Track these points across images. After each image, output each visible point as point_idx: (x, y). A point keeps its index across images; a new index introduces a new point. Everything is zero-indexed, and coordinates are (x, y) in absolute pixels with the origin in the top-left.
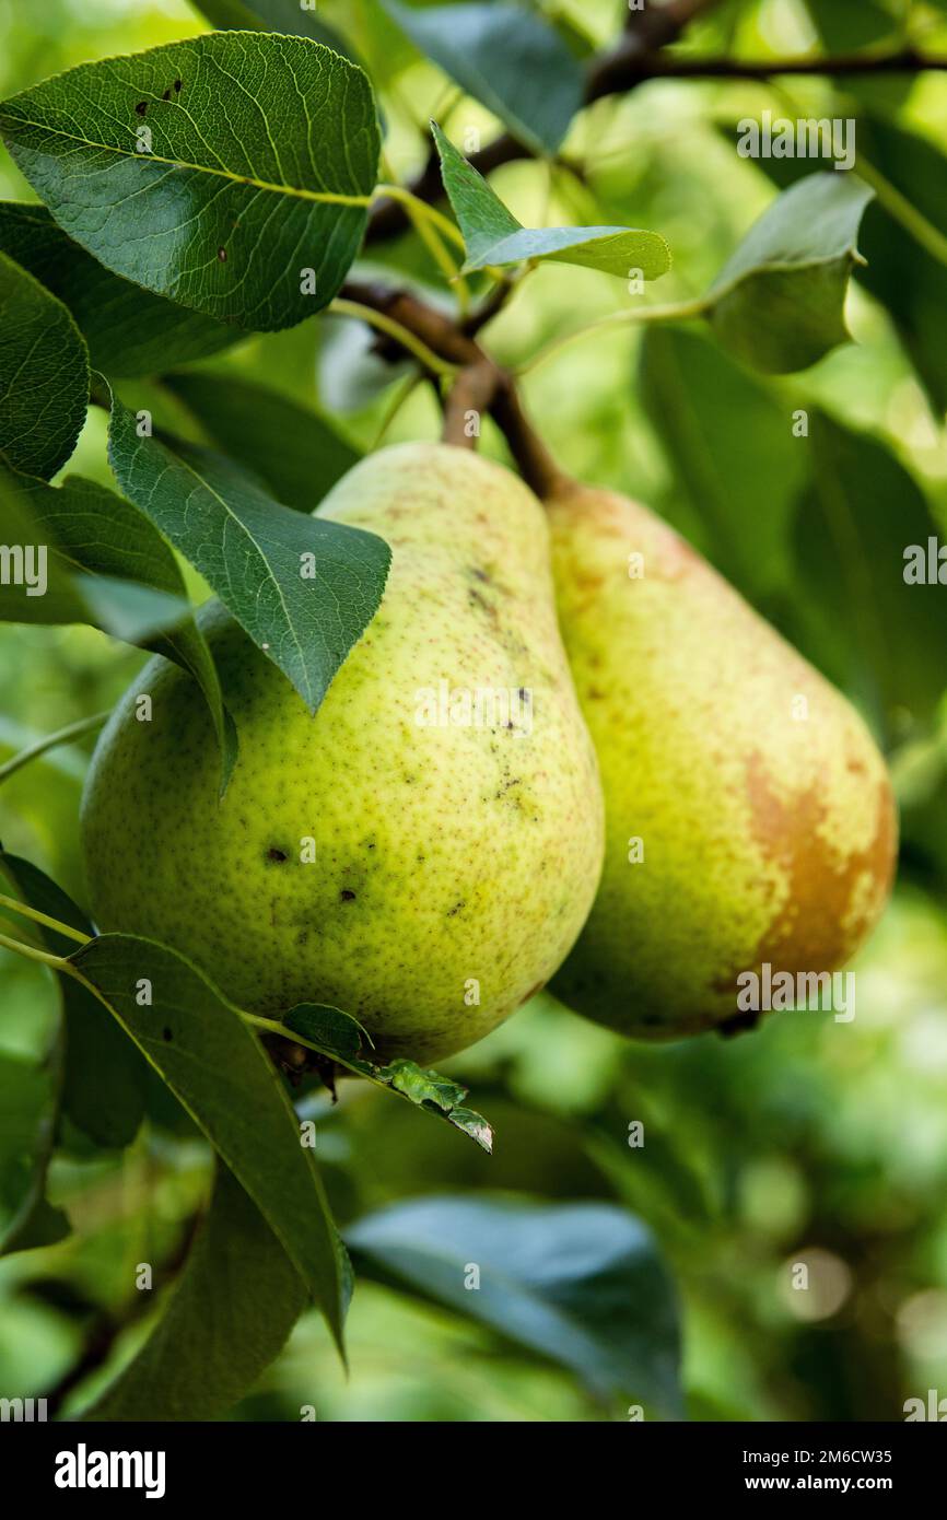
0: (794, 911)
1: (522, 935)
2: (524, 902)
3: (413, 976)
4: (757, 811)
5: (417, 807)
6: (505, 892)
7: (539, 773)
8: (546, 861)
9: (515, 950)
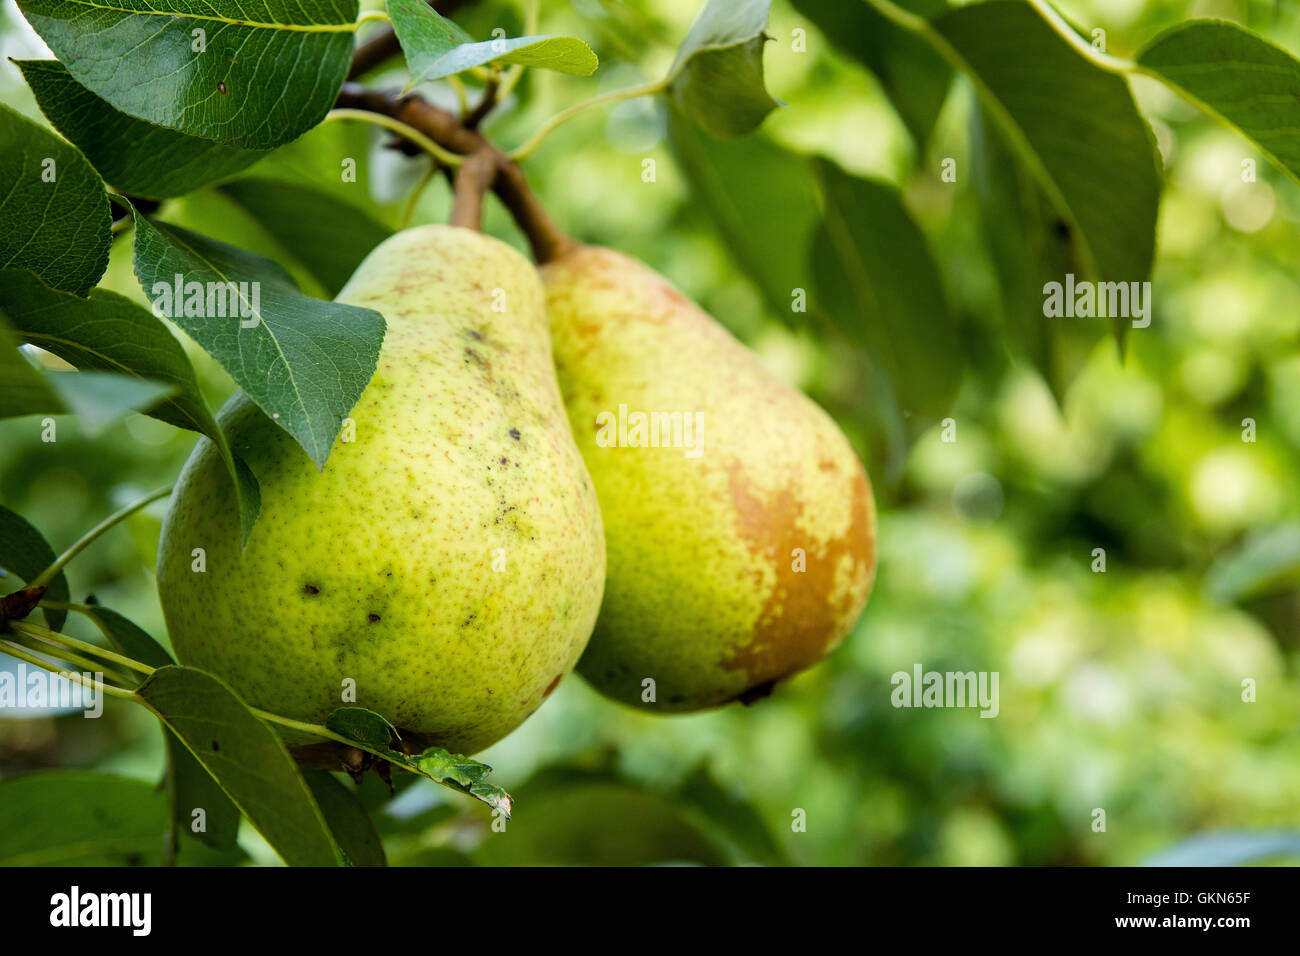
0: (783, 594)
1: (531, 638)
2: (529, 609)
3: (439, 680)
4: (741, 512)
5: (426, 538)
6: (511, 602)
7: (532, 499)
8: (546, 573)
9: (527, 650)
